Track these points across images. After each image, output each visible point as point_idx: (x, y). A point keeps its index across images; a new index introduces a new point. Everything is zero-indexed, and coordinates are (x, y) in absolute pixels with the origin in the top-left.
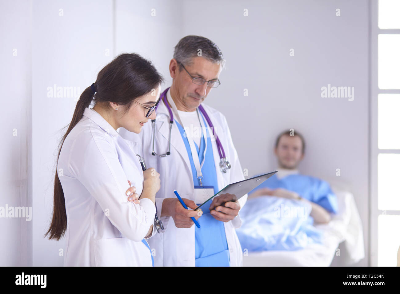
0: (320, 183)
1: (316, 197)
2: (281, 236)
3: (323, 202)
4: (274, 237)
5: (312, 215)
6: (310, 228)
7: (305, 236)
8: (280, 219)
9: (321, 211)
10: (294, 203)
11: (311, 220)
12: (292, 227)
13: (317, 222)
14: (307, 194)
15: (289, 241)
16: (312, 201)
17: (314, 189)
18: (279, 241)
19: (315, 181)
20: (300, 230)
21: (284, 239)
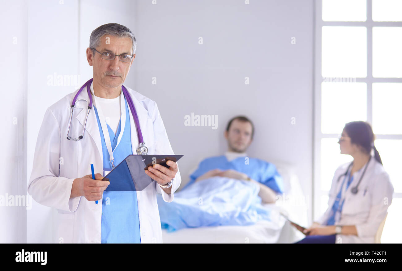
0: (267, 165)
1: (264, 179)
2: (234, 213)
3: (270, 183)
4: (227, 213)
5: (260, 194)
6: (259, 206)
7: (255, 213)
8: (231, 198)
9: (268, 191)
10: (244, 183)
11: (259, 200)
12: (243, 205)
13: (265, 201)
14: (255, 175)
15: (241, 217)
16: (260, 182)
17: (262, 170)
18: (232, 217)
19: (262, 163)
20: (250, 208)
21: (237, 215)
